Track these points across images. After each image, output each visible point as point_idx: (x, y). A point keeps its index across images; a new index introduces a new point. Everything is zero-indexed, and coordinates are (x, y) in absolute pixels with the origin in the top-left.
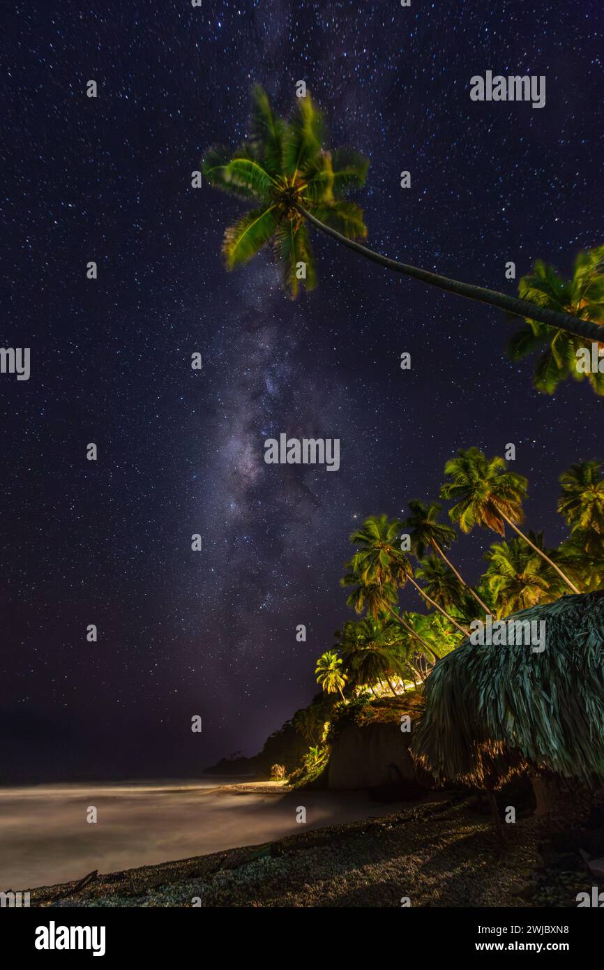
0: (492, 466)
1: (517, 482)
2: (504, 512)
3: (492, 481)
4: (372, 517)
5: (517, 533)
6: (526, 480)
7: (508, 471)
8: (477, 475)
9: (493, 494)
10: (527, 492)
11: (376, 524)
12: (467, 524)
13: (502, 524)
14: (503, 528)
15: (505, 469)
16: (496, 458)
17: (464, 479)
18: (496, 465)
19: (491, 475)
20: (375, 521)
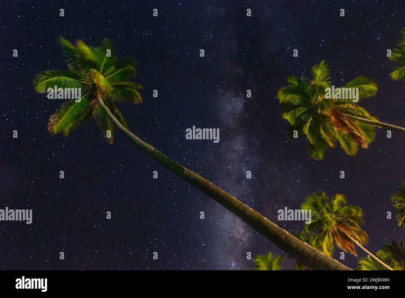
0: (335, 202)
1: (354, 211)
2: (351, 236)
3: (337, 213)
4: (259, 256)
5: (365, 252)
6: (360, 209)
7: (347, 204)
8: (325, 211)
9: (339, 223)
10: (362, 218)
11: (263, 261)
12: (329, 250)
13: (353, 246)
14: (355, 249)
15: (345, 202)
16: (337, 195)
17: (317, 215)
18: (338, 200)
19: (336, 208)
20: (262, 258)
